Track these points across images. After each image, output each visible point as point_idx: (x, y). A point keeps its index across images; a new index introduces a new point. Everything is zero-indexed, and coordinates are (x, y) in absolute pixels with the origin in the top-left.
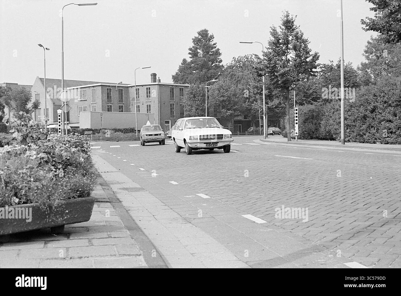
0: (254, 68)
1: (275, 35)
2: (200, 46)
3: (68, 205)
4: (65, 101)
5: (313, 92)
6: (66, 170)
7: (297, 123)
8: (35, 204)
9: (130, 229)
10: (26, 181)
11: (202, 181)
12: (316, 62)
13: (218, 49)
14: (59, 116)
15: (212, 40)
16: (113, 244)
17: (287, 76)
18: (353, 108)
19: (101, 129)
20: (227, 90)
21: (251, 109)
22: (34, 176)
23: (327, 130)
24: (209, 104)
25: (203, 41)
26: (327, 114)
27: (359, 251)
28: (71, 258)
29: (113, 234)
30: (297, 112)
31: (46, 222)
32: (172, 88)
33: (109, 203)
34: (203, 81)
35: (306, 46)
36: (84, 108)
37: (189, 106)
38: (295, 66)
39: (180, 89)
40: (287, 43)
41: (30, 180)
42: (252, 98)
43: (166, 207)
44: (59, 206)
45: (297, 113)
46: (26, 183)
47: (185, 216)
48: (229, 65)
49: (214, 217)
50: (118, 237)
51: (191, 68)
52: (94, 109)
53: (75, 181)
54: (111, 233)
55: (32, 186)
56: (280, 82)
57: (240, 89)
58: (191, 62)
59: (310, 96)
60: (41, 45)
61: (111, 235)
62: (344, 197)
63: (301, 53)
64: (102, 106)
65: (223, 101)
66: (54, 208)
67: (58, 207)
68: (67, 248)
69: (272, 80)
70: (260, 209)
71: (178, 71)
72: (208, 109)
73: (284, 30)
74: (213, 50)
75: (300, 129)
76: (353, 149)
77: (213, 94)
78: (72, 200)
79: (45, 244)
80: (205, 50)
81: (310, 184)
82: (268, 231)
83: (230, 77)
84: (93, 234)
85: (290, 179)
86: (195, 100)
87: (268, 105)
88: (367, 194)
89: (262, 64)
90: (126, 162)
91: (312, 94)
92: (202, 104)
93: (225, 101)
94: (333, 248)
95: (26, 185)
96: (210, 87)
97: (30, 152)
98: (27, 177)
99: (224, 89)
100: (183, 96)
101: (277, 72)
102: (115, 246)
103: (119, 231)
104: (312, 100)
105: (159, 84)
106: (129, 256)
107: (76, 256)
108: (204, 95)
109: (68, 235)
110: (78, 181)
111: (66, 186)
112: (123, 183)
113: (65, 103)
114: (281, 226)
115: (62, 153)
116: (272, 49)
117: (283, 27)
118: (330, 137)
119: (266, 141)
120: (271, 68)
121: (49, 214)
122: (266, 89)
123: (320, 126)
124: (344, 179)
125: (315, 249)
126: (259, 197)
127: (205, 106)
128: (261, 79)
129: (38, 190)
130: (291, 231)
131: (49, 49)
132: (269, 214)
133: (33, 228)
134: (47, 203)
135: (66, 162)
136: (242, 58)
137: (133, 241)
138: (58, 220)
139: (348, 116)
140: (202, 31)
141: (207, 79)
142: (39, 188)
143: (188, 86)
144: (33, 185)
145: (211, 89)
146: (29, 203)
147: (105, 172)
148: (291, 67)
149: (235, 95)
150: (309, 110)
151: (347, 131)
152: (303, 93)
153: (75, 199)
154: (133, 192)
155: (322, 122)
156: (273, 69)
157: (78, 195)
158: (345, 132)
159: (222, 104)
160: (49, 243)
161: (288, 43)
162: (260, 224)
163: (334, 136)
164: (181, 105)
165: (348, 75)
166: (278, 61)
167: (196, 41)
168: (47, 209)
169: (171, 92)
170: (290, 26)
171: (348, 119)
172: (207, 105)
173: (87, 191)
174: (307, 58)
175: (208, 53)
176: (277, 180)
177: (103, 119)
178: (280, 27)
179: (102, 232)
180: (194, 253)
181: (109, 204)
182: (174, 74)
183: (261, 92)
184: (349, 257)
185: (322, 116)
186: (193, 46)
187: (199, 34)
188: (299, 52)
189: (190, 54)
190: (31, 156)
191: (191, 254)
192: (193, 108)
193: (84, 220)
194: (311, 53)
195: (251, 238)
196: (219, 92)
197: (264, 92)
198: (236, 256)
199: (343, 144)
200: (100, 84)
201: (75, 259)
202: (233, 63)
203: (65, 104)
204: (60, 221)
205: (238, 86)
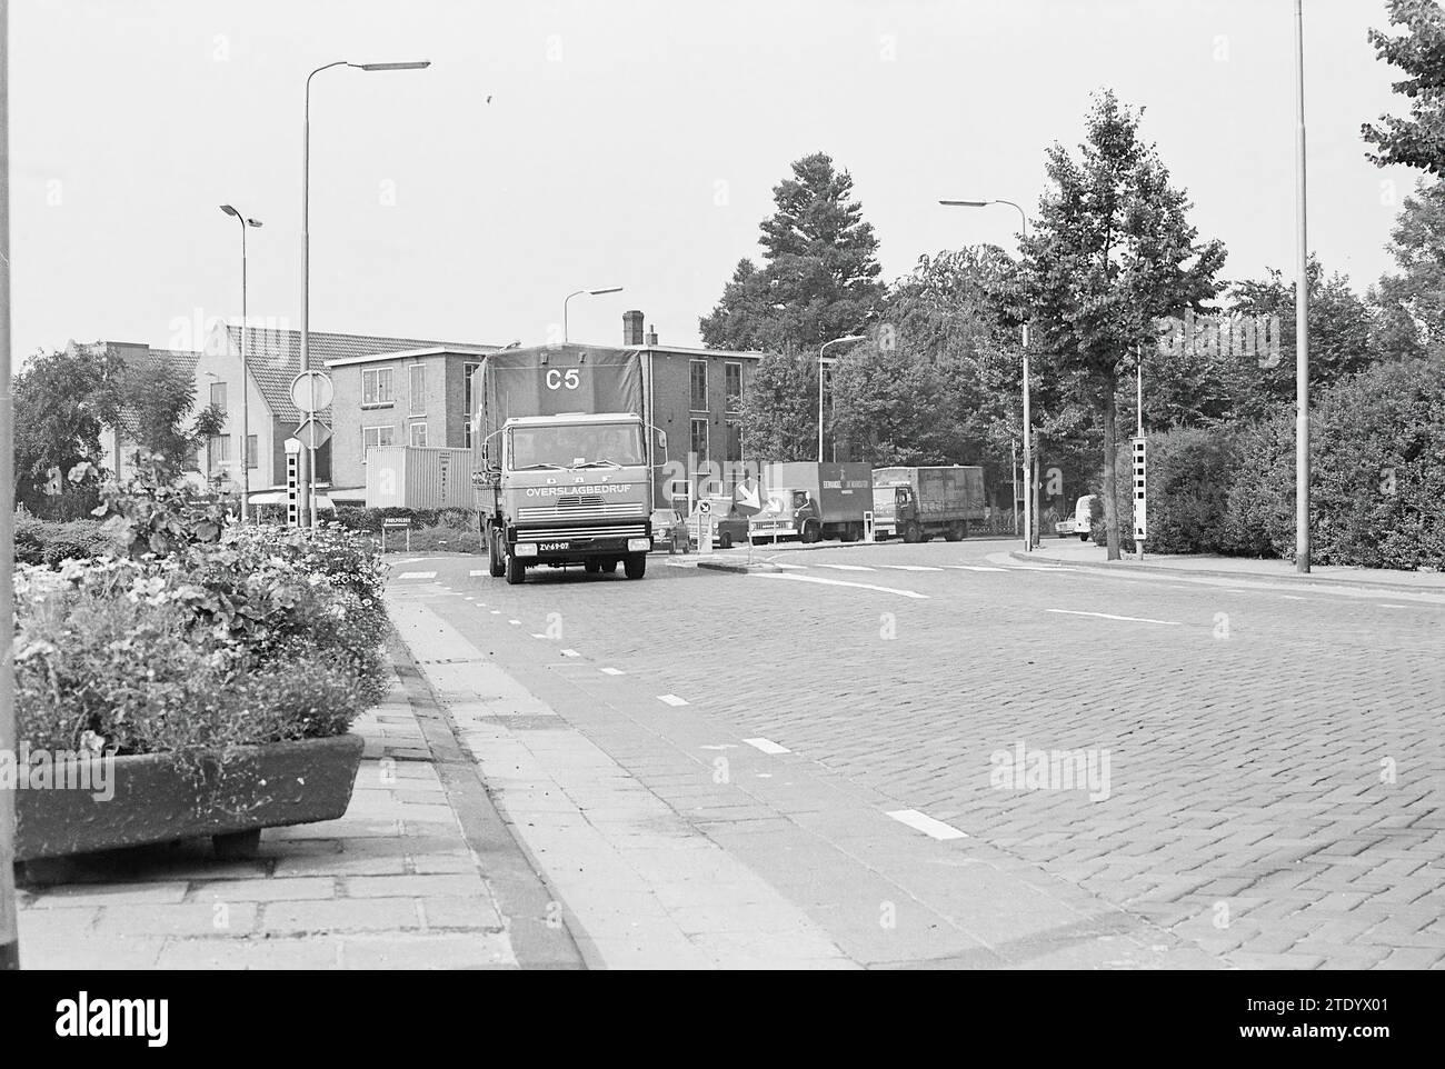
0: (988, 297)
1: (1065, 176)
2: (803, 215)
3: (269, 763)
4: (311, 410)
5: (1208, 382)
6: (282, 646)
7: (1141, 495)
8: (160, 757)
9: (481, 847)
10: (129, 678)
11: (771, 693)
12: (1213, 274)
13: (867, 228)
14: (292, 462)
15: (843, 194)
16: (415, 894)
17: (1105, 324)
18: (1342, 442)
19: (441, 511)
20: (896, 375)
21: (982, 443)
22: (158, 660)
23: (1250, 522)
24: (831, 424)
25: (814, 195)
26: (1249, 462)
27: (1260, 933)
28: (268, 936)
29: (423, 863)
30: (1142, 453)
31: (195, 817)
32: (698, 365)
33: (430, 764)
34: (810, 342)
35: (1177, 218)
36: (383, 436)
37: (760, 430)
38: (1136, 287)
39: (729, 367)
40: (1107, 204)
41: (143, 674)
42: (986, 402)
43: (632, 783)
44: (237, 765)
45: (1141, 459)
46: (129, 686)
47: (690, 812)
48: (904, 282)
49: (790, 816)
50: (436, 874)
51: (767, 292)
52: (417, 439)
53: (297, 680)
54: (417, 860)
55: (149, 696)
56: (1081, 347)
57: (944, 369)
58: (768, 272)
59: (1196, 396)
60: (230, 210)
61: (415, 864)
62: (1252, 756)
63: (1158, 241)
64: (449, 428)
65: (883, 412)
66: (221, 770)
67: (235, 767)
68: (260, 904)
69: (1054, 337)
70: (952, 793)
71: (721, 305)
72: (827, 442)
73: (1096, 159)
74: (847, 230)
75: (1155, 516)
76: (1339, 590)
77: (846, 389)
78: (286, 745)
79: (189, 890)
80: (821, 227)
81: (1145, 710)
82: (964, 864)
83: (909, 328)
84: (353, 863)
85: (1081, 691)
86: (781, 410)
87: (1040, 430)
88: (1333, 747)
89: (1017, 282)
90: (520, 627)
91: (1202, 390)
92: (803, 425)
93: (888, 412)
94: (1170, 923)
95: (131, 691)
96: (834, 361)
97: (145, 581)
98: (137, 665)
99: (886, 371)
100: (738, 393)
101: (1071, 309)
102: (420, 900)
103: (445, 852)
104: (1204, 410)
105: (651, 349)
106: (462, 932)
107: (286, 929)
108: (812, 392)
109: (271, 863)
110: (307, 681)
111: (265, 698)
112: (495, 699)
113: (312, 415)
114: (1013, 850)
115: (270, 588)
116: (1053, 227)
117: (1096, 150)
118: (1261, 545)
119: (1030, 559)
120: (1049, 297)
121: (204, 791)
122: (1034, 371)
123: (1226, 505)
124: (1269, 693)
125: (1112, 927)
126: (957, 751)
127: (818, 432)
128: (1015, 333)
129: (169, 710)
130: (1044, 865)
131: (259, 225)
132: (982, 808)
133: (150, 838)
134: (197, 754)
135: (285, 621)
136: (952, 260)
137: (482, 887)
138: (235, 811)
139: (1325, 468)
140: (809, 161)
141: (823, 332)
142: (173, 700)
143: (758, 359)
144: (154, 691)
145: (838, 367)
146: (140, 753)
147: (439, 662)
148: (1122, 293)
149: (925, 392)
150: (1187, 445)
151: (1321, 524)
152: (1170, 387)
153: (297, 742)
154: (525, 728)
155: (1234, 492)
156: (1055, 300)
157: (306, 727)
158: (1312, 528)
159: (879, 424)
160: (201, 888)
161: (1112, 207)
162: (944, 841)
163: (1276, 543)
164: (730, 426)
165: (1334, 321)
166: (1075, 269)
167: (788, 196)
168: (196, 772)
169: (694, 378)
170: (1119, 146)
171: (1324, 479)
172: (824, 425)
173: (337, 717)
174: (1179, 260)
175: (830, 238)
176: (1032, 696)
177: (448, 476)
178: (1084, 147)
179: (385, 855)
180: (697, 931)
181: (428, 766)
182: (708, 314)
183: (1015, 380)
184: (1222, 954)
185: (1234, 469)
186: (776, 215)
187: (799, 170)
188: (1151, 239)
189: (764, 241)
190: (147, 595)
191: (685, 935)
192: (774, 438)
193: (324, 815)
194: (1194, 243)
195: (900, 886)
196: (869, 378)
197: (1026, 382)
198: (837, 945)
199: (1302, 570)
200: (442, 350)
201: (281, 940)
202: (920, 274)
203: (311, 418)
204: (240, 814)
205: (938, 357)
